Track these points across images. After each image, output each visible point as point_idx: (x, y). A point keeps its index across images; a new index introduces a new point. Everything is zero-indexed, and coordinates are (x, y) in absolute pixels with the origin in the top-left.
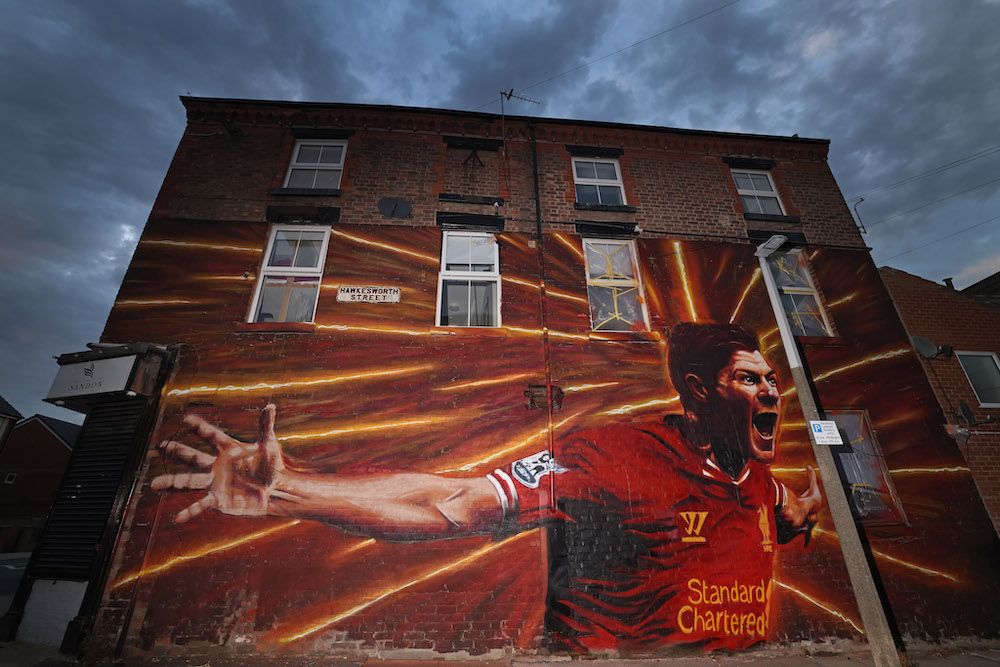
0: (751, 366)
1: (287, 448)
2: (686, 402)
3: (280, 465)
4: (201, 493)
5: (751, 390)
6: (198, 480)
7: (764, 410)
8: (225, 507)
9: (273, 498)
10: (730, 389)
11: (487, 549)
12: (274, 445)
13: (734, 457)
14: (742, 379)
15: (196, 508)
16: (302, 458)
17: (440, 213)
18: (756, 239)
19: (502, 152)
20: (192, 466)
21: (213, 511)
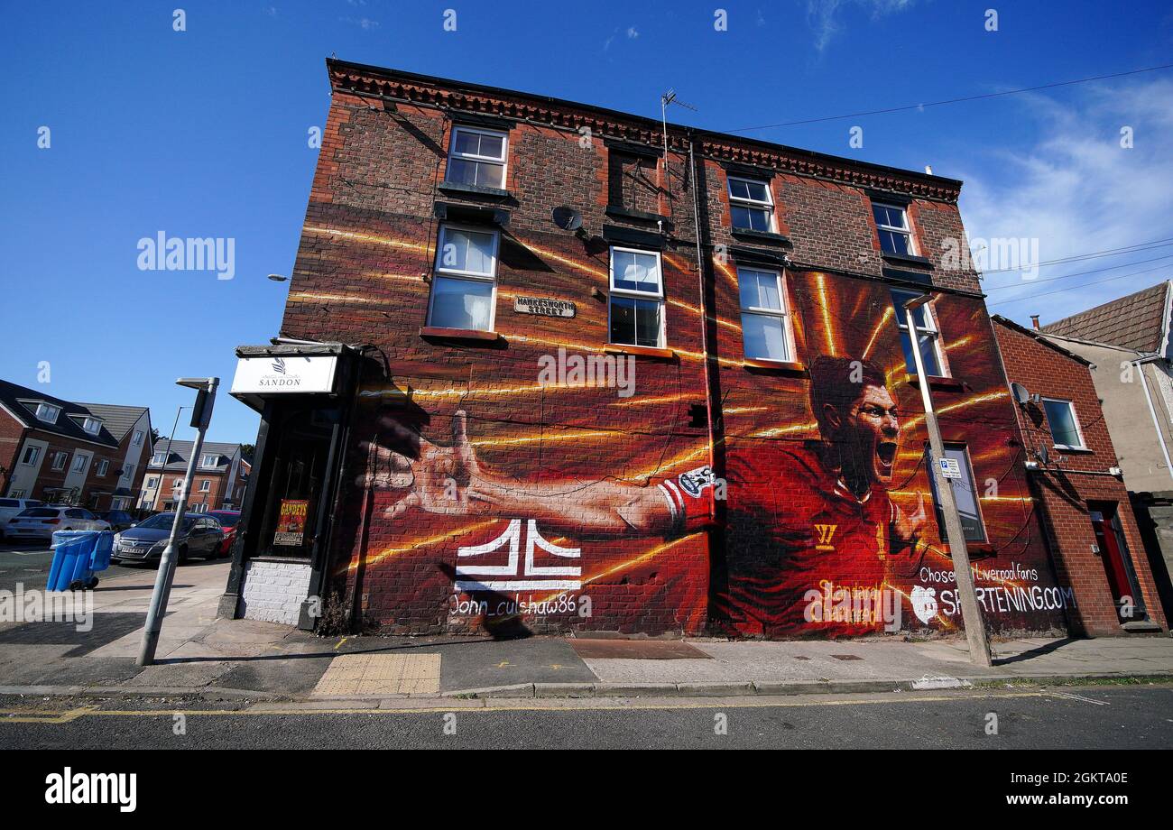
0: (877, 400)
1: (481, 453)
2: (822, 428)
3: (475, 469)
4: (404, 492)
5: (877, 421)
6: (400, 480)
7: (887, 440)
8: (429, 506)
9: (471, 499)
10: (859, 419)
11: (660, 549)
12: (468, 450)
13: (861, 479)
14: (869, 411)
15: (401, 506)
16: (496, 462)
17: (607, 229)
18: (890, 279)
19: (662, 163)
20: (392, 467)
21: (417, 508)
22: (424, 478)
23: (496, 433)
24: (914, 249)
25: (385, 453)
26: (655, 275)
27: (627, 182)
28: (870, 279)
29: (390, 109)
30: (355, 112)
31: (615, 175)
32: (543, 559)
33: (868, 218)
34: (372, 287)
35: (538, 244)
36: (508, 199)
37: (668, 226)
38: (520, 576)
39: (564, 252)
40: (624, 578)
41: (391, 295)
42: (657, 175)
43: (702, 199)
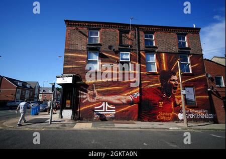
0: (174, 78)
1: (97, 92)
2: (162, 85)
3: (97, 94)
4: (85, 98)
5: (174, 83)
6: (85, 96)
7: (175, 86)
8: (89, 100)
9: (96, 99)
10: (170, 82)
11: (129, 107)
12: (95, 91)
13: (169, 94)
14: (172, 81)
15: (85, 101)
16: (100, 93)
17: (119, 48)
18: (180, 53)
19: (130, 33)
20: (83, 94)
21: (88, 101)
22: (88, 96)
23: (100, 88)
24: (187, 46)
25: (82, 92)
26: (129, 57)
27: (123, 38)
28: (175, 53)
29: (77, 29)
30: (71, 30)
31: (121, 37)
32: (109, 109)
33: (176, 40)
34: (77, 64)
35: (106, 53)
36: (100, 45)
37: (131, 46)
38: (105, 111)
39: (111, 54)
40: (123, 112)
41: (81, 65)
42: (129, 36)
43: (139, 40)
